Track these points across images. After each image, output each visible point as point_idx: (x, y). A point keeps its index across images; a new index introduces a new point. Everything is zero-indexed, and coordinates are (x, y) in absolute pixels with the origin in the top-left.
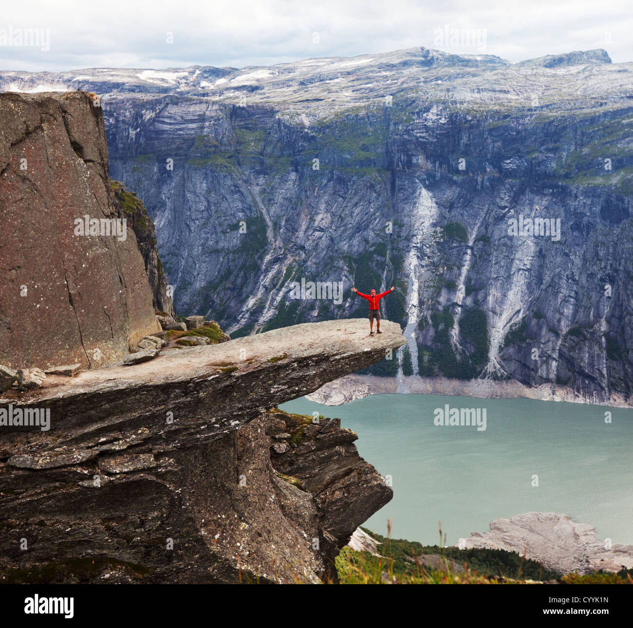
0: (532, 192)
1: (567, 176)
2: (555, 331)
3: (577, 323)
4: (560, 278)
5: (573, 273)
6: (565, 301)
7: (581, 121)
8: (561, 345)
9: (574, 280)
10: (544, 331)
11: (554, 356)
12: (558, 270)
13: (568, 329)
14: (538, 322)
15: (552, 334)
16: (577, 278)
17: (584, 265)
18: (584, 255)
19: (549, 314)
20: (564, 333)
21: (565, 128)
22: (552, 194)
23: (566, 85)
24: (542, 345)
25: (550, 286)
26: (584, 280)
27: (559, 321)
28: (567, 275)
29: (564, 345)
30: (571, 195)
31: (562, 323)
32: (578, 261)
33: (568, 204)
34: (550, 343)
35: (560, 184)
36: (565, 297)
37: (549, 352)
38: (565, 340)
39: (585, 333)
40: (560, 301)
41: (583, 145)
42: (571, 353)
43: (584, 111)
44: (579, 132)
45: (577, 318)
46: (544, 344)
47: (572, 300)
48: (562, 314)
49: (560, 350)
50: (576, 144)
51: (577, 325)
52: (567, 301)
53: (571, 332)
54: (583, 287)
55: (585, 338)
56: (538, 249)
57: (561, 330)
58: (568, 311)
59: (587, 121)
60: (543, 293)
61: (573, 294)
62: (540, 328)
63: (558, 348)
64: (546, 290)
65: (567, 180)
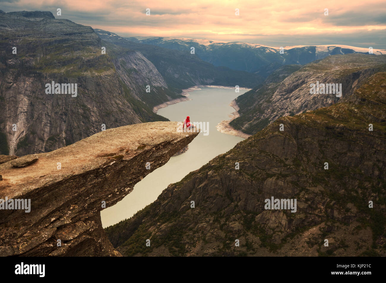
0: (24, 75)
1: (41, 68)
2: (42, 139)
3: (52, 134)
4: (42, 115)
5: (48, 112)
6: (45, 125)
7: (45, 43)
8: (45, 145)
9: (49, 116)
10: (37, 140)
11: (43, 151)
12: (40, 111)
13: (48, 138)
14: (34, 136)
15: (40, 141)
16: (50, 114)
17: (53, 108)
18: (52, 104)
19: (38, 132)
20: (46, 139)
21: (37, 46)
22: (34, 77)
23: (35, 26)
24: (36, 146)
25: (37, 119)
26: (53, 115)
27: (43, 134)
28: (45, 114)
29: (47, 145)
30: (43, 77)
31: (45, 135)
32: (50, 107)
33: (42, 81)
34: (40, 145)
35: (38, 72)
36: (45, 123)
37: (40, 149)
38: (47, 143)
39: (56, 139)
40: (43, 125)
41: (46, 55)
42: (51, 149)
43: (46, 39)
44: (44, 48)
45: (52, 132)
46: (37, 146)
47: (49, 124)
48: (45, 131)
49: (45, 147)
50: (43, 54)
51: (52, 136)
52: (47, 125)
53: (49, 139)
54: (53, 118)
55: (56, 141)
56: (30, 102)
57: (45, 139)
58: (47, 129)
59: (47, 43)
60: (35, 122)
61: (49, 122)
62: (35, 139)
63: (44, 147)
64: (35, 121)
65: (41, 70)
